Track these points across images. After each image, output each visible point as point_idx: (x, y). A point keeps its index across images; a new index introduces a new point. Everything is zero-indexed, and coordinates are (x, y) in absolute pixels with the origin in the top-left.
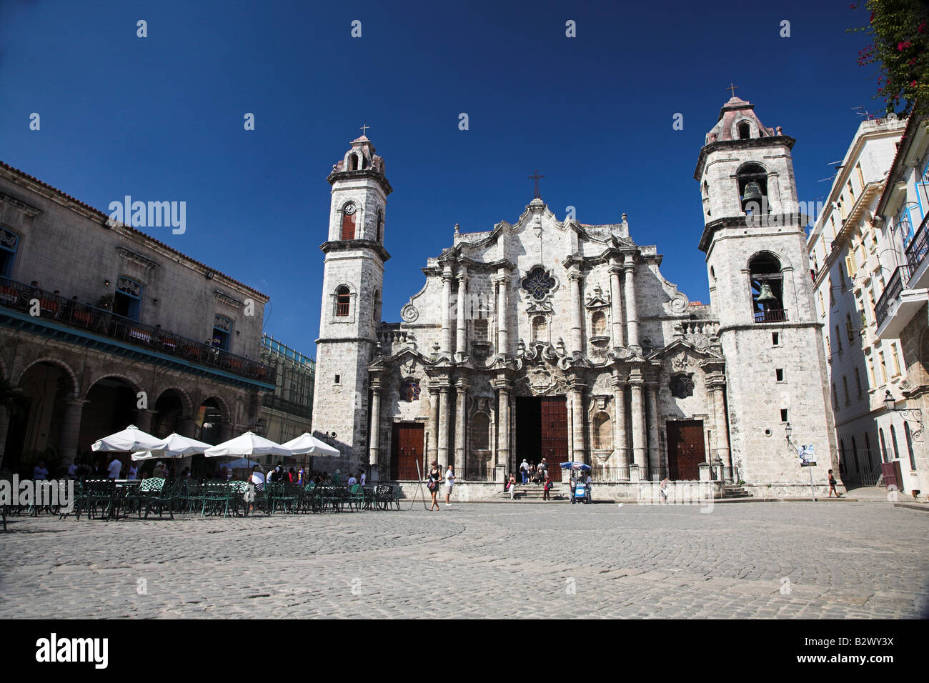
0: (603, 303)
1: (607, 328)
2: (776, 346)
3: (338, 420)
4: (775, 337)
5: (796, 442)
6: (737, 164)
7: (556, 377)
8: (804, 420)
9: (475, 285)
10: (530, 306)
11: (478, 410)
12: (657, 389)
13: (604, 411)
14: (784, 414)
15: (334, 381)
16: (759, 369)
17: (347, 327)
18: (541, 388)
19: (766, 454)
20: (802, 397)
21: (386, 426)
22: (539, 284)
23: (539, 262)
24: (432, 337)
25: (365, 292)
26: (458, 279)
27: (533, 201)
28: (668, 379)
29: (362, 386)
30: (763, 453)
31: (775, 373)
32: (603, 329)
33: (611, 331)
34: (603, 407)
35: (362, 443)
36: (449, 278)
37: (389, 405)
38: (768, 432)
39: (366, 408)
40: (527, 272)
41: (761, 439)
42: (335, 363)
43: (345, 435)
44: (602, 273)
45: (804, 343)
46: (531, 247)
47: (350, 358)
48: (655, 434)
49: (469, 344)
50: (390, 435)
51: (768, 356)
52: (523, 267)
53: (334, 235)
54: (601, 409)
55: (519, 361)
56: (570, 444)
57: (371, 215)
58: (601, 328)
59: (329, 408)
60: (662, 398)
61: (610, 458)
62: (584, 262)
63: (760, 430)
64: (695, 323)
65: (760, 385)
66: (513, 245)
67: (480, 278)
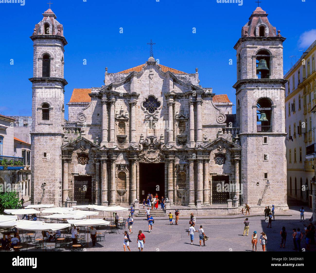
0: (184, 117)
1: (186, 131)
2: (265, 144)
3: (47, 176)
4: (265, 139)
5: (270, 188)
6: (256, 50)
7: (159, 154)
8: (274, 178)
9: (119, 105)
10: (147, 117)
11: (121, 170)
12: (208, 161)
13: (183, 171)
14: (266, 175)
15: (43, 156)
16: (256, 154)
17: (49, 126)
18: (152, 159)
19: (256, 193)
20: (274, 167)
21: (72, 178)
22: (151, 105)
23: (152, 94)
24: (95, 131)
25: (58, 107)
26: (110, 103)
27: (149, 59)
28: (214, 156)
29: (59, 158)
30: (255, 192)
31: (264, 156)
32: (184, 130)
33: (188, 132)
34: (183, 170)
35: (60, 188)
36: (106, 102)
37: (72, 167)
38: (258, 183)
39: (61, 170)
40: (146, 99)
41: (255, 186)
42: (43, 146)
43: (51, 184)
44: (185, 102)
45: (278, 143)
46: (148, 84)
47: (52, 144)
48: (207, 183)
49: (116, 136)
50: (73, 182)
51: (261, 148)
52: (144, 95)
53: (39, 74)
54: (182, 170)
55: (141, 146)
56: (166, 186)
57: (59, 62)
58: (183, 129)
59: (41, 170)
60: (210, 165)
61: (185, 194)
62: (176, 95)
63: (254, 182)
64: (228, 129)
65: (256, 161)
66: (138, 82)
67: (121, 101)
